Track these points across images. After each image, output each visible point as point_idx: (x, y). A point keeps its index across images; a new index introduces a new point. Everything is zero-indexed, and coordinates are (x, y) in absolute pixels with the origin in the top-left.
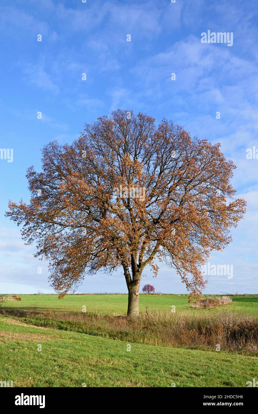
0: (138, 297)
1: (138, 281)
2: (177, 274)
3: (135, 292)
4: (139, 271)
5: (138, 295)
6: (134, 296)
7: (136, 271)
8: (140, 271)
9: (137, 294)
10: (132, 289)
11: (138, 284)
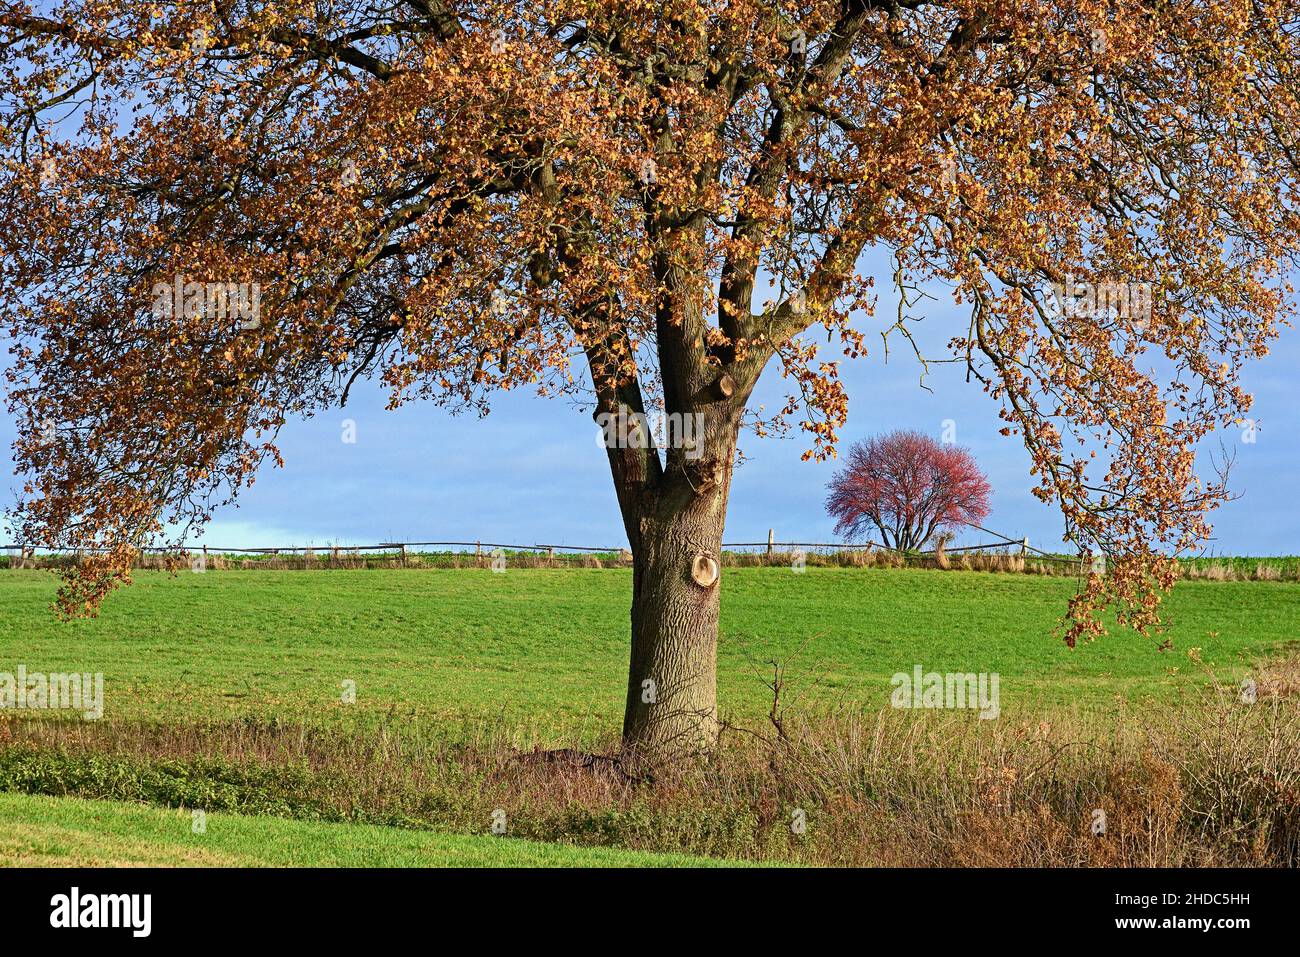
0: (712, 603)
1: (712, 476)
2: (1004, 432)
3: (689, 566)
4: (723, 397)
5: (712, 587)
6: (681, 598)
7: (696, 389)
8: (728, 392)
9: (704, 580)
10: (660, 537)
11: (716, 502)
